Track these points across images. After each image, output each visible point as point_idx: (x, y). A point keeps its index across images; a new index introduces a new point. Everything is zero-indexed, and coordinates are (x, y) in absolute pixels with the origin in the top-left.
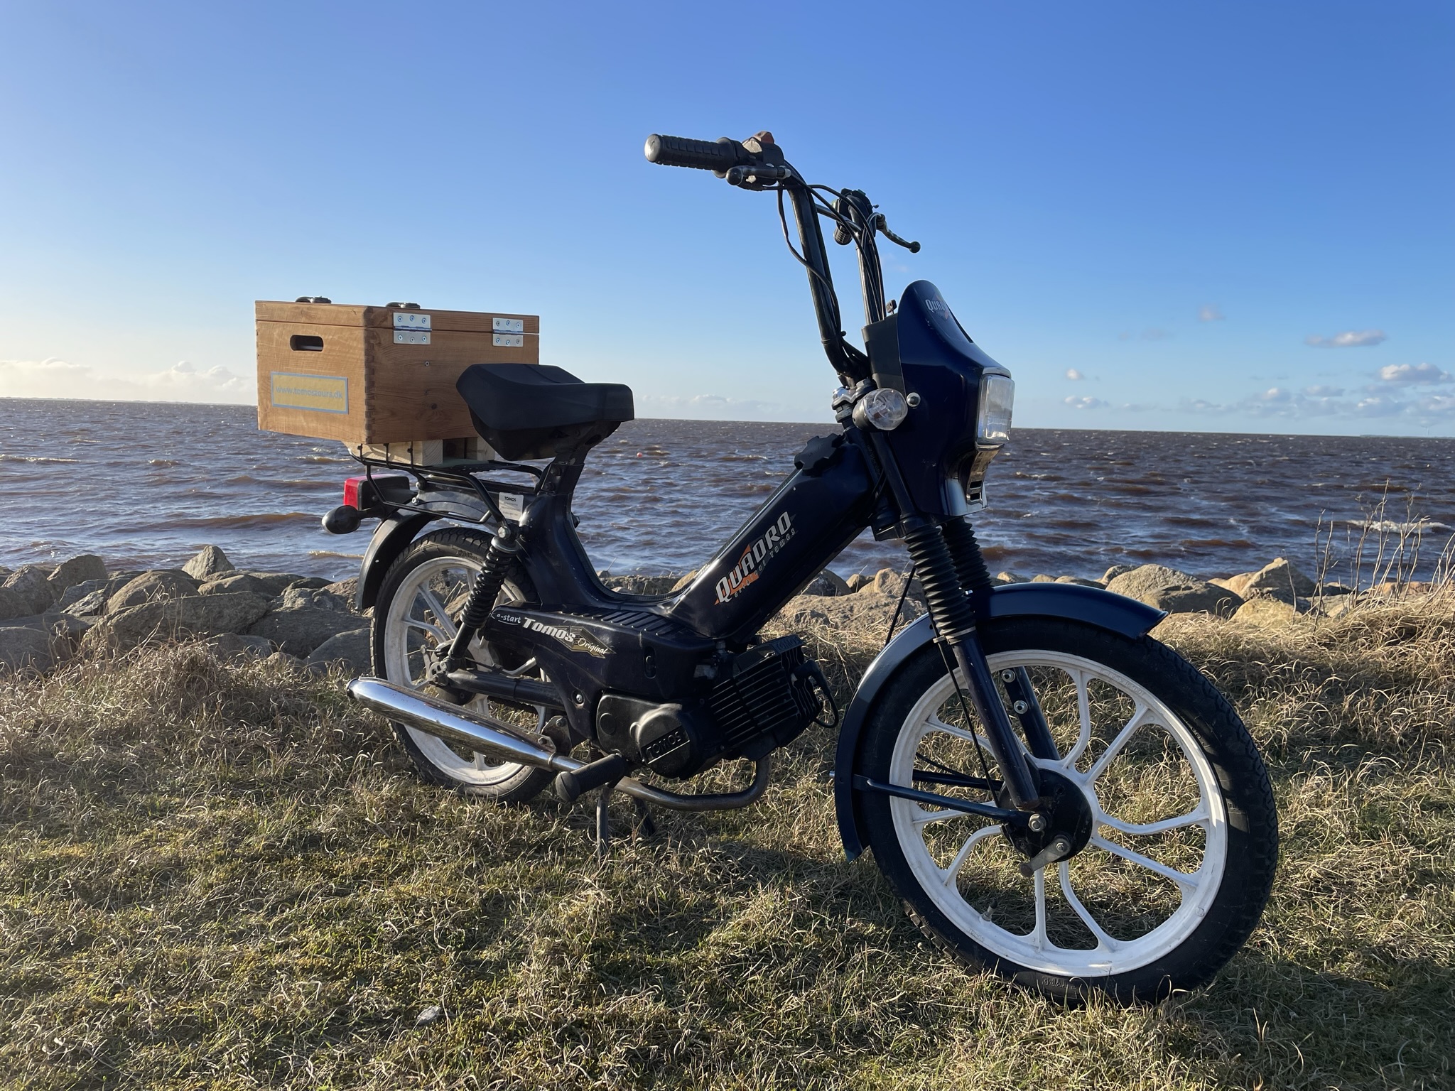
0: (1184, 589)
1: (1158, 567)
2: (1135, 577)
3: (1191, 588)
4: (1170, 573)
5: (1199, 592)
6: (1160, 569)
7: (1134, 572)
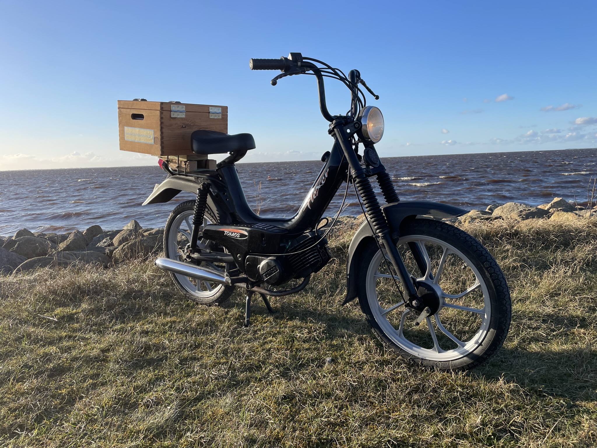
0: (528, 210)
1: (514, 203)
2: (505, 208)
3: (530, 210)
4: (519, 205)
5: (534, 211)
6: (515, 204)
7: (504, 206)
